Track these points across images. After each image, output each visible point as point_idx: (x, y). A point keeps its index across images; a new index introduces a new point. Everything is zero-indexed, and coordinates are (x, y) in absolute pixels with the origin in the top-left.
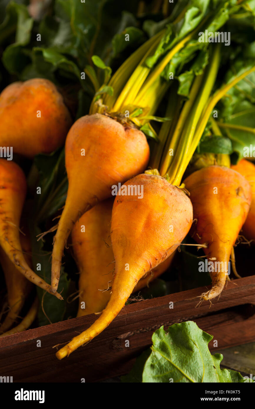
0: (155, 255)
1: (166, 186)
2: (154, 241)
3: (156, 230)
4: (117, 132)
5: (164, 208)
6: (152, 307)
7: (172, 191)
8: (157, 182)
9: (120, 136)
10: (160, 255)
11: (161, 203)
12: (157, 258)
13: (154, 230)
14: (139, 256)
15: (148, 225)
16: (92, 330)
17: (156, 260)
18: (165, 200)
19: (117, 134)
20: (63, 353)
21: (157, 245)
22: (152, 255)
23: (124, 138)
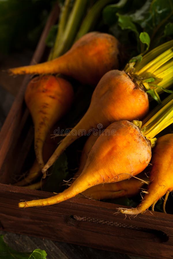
0: (108, 174)
1: (135, 134)
2: (110, 165)
3: (114, 159)
4: (126, 88)
5: (125, 147)
6: (94, 205)
7: (137, 138)
8: (130, 129)
9: (128, 91)
10: (112, 175)
11: (125, 143)
12: (109, 177)
13: (113, 158)
14: (97, 170)
15: (110, 153)
16: (46, 200)
17: (109, 178)
18: (129, 142)
19: (125, 89)
20: (22, 205)
21: (111, 168)
22: (106, 173)
23: (129, 94)
